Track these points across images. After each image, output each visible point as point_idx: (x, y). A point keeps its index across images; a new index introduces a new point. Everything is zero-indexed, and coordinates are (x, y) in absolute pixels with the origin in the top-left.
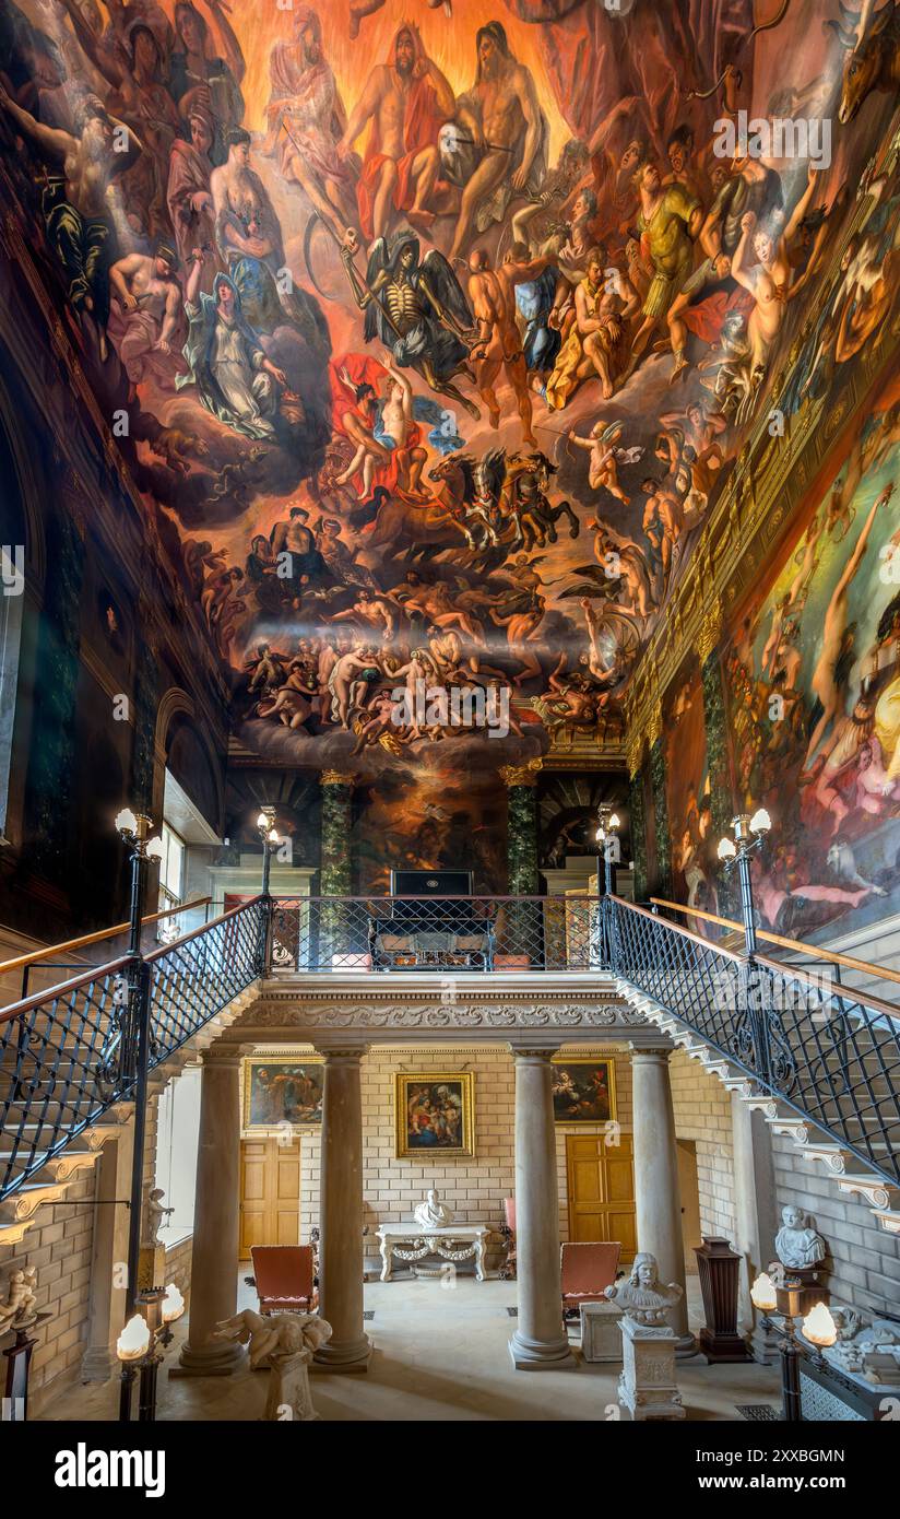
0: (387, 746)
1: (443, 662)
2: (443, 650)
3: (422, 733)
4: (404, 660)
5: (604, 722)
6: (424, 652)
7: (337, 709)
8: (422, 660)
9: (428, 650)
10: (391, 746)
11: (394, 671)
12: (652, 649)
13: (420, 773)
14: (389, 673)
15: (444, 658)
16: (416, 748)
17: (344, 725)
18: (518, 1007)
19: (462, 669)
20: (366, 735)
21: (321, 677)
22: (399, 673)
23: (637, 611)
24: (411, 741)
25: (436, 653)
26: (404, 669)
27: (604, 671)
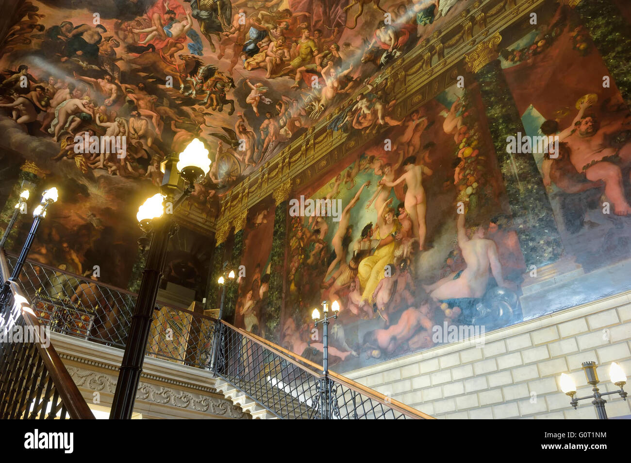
0: (78, 164)
1: (132, 131)
2: (136, 126)
3: (104, 166)
4: (110, 119)
5: (209, 206)
6: (124, 122)
7: (55, 126)
8: (120, 125)
9: (127, 122)
10: (81, 165)
11: (101, 122)
12: (247, 183)
13: (93, 190)
14: (98, 122)
15: (135, 130)
16: (97, 174)
17: (55, 138)
18: (152, 387)
19: (142, 141)
20: (67, 151)
21: (53, 102)
22: (103, 124)
23: (244, 159)
24: (96, 168)
25: (131, 125)
26: (108, 124)
27: (216, 178)
